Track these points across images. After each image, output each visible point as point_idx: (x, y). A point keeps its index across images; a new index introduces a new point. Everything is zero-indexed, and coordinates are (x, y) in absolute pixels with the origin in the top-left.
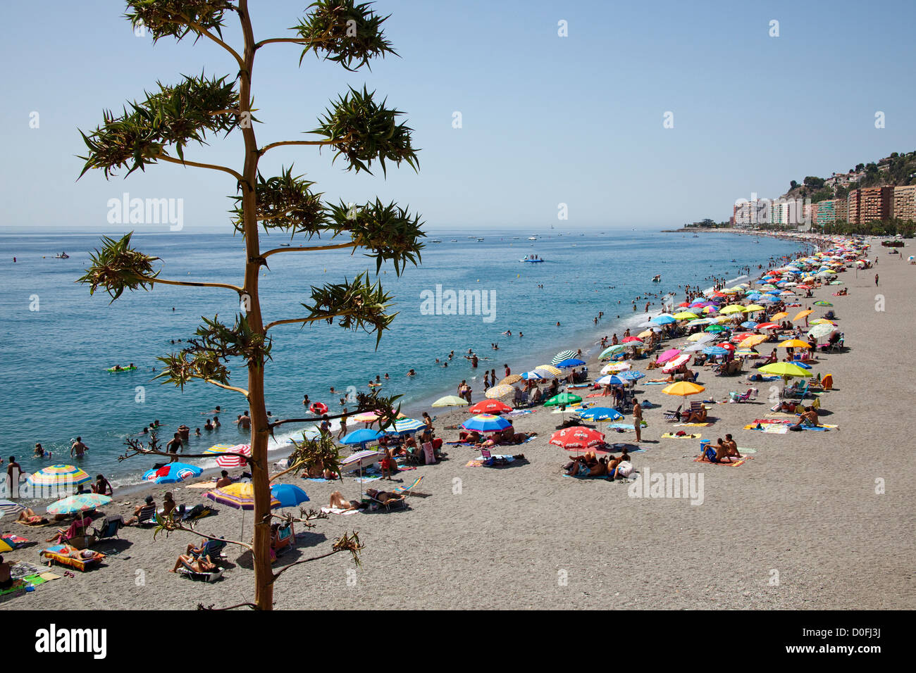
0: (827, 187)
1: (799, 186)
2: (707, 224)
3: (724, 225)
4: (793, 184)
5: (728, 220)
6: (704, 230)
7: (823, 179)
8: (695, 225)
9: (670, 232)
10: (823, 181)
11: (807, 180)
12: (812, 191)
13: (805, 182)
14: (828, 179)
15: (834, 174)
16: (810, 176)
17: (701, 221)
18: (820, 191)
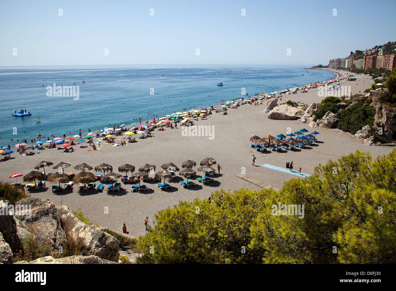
0: (363, 54)
1: (354, 53)
2: (320, 66)
3: (326, 67)
4: (352, 53)
5: (328, 65)
6: (319, 68)
7: (362, 51)
8: (316, 67)
9: (306, 69)
10: (362, 52)
11: (357, 51)
12: (358, 55)
13: (356, 52)
14: (364, 51)
15: (366, 49)
16: (357, 50)
17: (318, 65)
18: (361, 56)
